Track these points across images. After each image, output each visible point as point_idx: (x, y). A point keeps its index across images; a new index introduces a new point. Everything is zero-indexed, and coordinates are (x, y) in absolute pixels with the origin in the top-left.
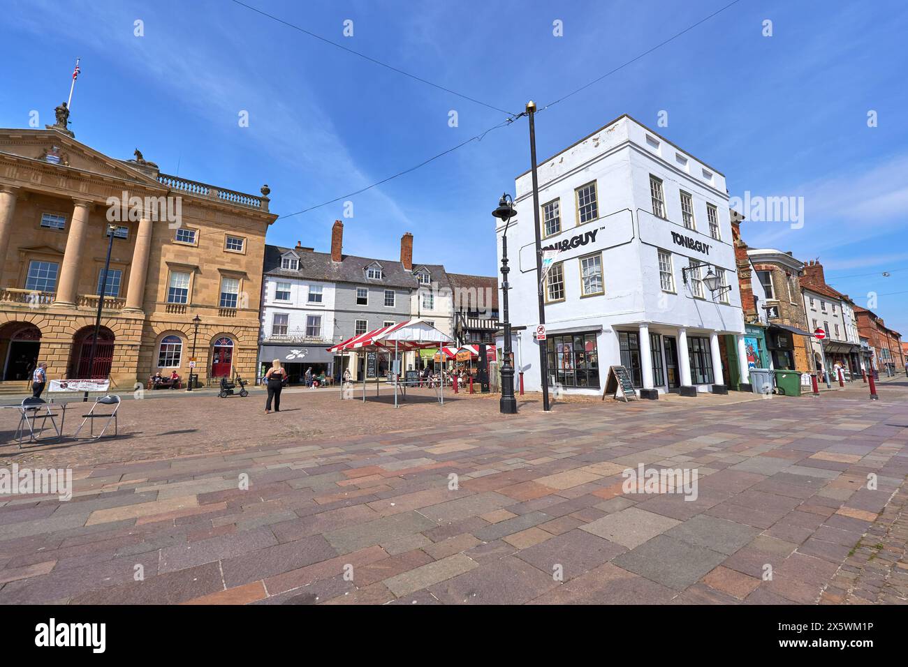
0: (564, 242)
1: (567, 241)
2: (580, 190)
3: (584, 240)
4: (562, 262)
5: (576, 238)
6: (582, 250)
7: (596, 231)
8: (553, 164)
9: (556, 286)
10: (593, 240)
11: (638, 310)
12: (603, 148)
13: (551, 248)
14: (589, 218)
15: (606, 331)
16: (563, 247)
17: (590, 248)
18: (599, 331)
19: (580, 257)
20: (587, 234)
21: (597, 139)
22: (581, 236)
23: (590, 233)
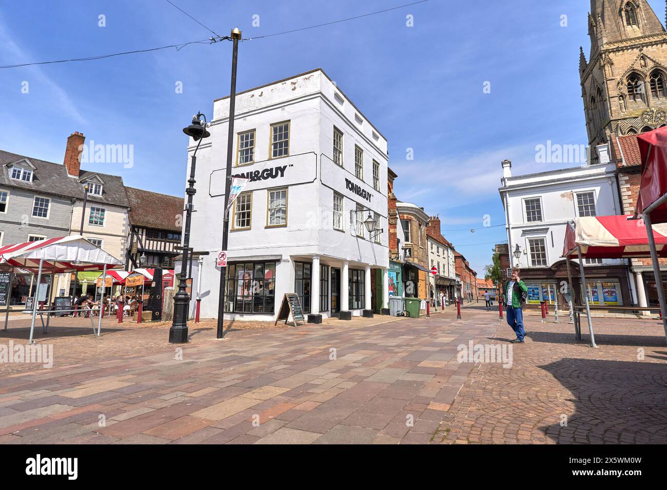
0: (255, 172)
1: (258, 172)
2: (275, 126)
3: (274, 174)
4: (252, 191)
5: (266, 170)
6: (271, 182)
7: (285, 167)
8: (253, 96)
9: (244, 214)
10: (282, 175)
11: (313, 243)
12: (298, 93)
13: (243, 176)
14: (280, 154)
15: (285, 261)
16: (254, 177)
17: (278, 181)
18: (279, 261)
19: (269, 189)
20: (277, 169)
21: (295, 84)
22: (272, 169)
23: (279, 168)
